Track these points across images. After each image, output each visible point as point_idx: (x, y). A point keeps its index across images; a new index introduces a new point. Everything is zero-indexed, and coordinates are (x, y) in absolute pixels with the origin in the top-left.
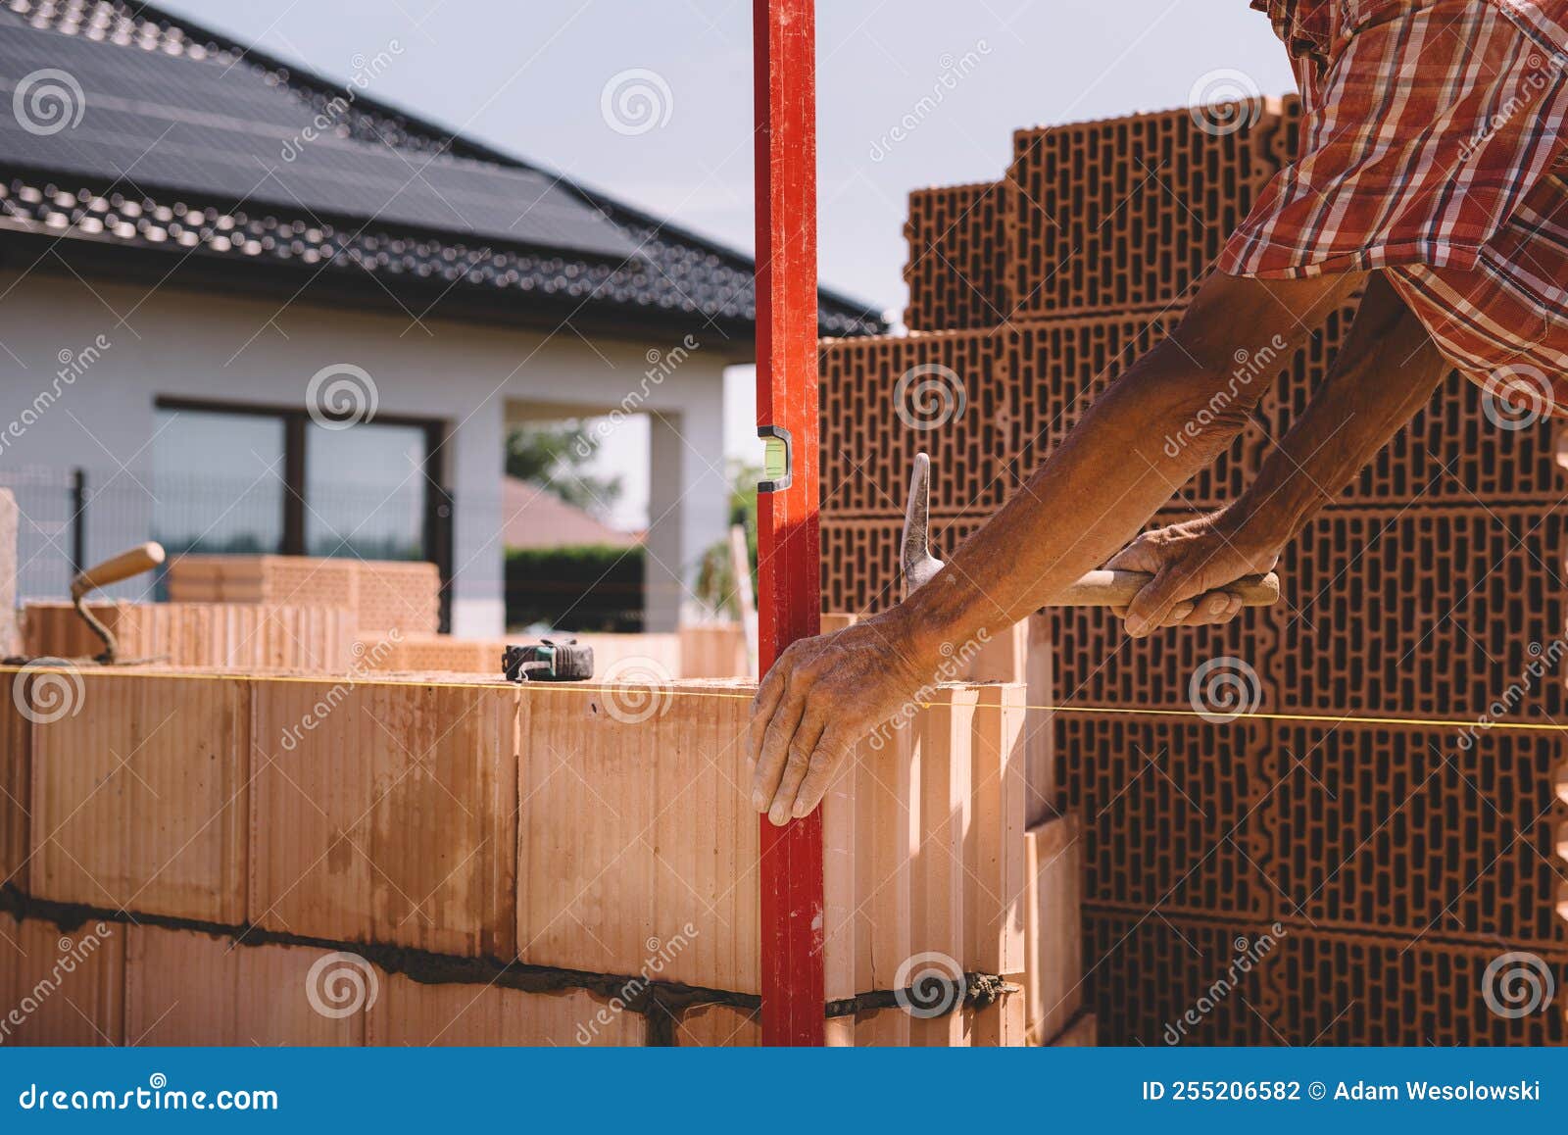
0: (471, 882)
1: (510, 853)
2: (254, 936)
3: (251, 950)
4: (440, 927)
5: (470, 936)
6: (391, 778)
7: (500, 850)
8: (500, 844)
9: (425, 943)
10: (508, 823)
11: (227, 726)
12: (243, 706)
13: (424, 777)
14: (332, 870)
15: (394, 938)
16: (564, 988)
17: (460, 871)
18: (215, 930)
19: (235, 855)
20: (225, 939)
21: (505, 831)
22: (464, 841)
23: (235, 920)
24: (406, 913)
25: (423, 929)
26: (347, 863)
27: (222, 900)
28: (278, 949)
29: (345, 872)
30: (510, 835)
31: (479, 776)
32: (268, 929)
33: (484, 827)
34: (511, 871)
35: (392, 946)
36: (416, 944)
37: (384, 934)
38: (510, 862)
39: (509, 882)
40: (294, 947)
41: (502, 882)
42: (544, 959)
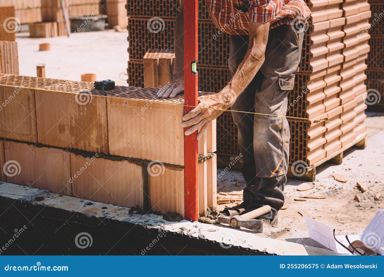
0: (97, 137)
1: (106, 132)
2: (40, 145)
3: (39, 148)
4: (89, 146)
5: (97, 149)
6: (74, 114)
7: (104, 131)
8: (104, 130)
9: (85, 149)
10: (106, 125)
11: (29, 99)
12: (33, 95)
13: (83, 115)
14: (60, 132)
15: (77, 148)
16: (121, 160)
17: (94, 135)
18: (29, 143)
19: (33, 127)
20: (32, 146)
21: (105, 127)
22: (95, 129)
23: (34, 141)
24: (80, 143)
25: (85, 146)
26: (64, 131)
27: (31, 137)
28: (47, 148)
29: (64, 133)
30: (106, 128)
31: (98, 116)
32: (43, 144)
33: (99, 126)
34: (107, 135)
35: (77, 149)
36: (83, 149)
37: (75, 147)
38: (106, 134)
39: (107, 138)
40: (51, 148)
41: (105, 138)
42: (117, 154)
